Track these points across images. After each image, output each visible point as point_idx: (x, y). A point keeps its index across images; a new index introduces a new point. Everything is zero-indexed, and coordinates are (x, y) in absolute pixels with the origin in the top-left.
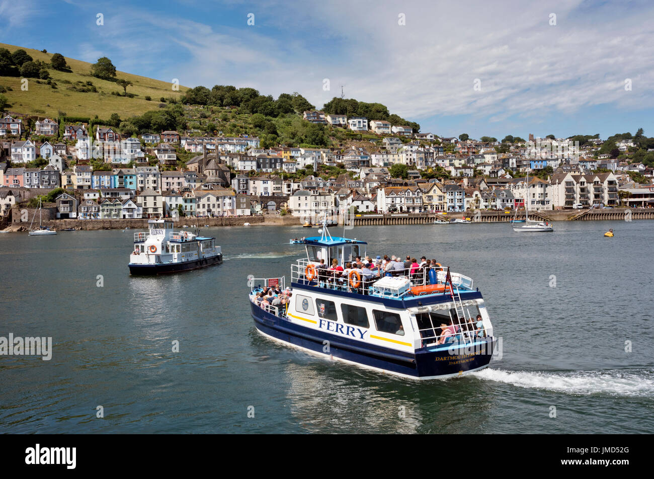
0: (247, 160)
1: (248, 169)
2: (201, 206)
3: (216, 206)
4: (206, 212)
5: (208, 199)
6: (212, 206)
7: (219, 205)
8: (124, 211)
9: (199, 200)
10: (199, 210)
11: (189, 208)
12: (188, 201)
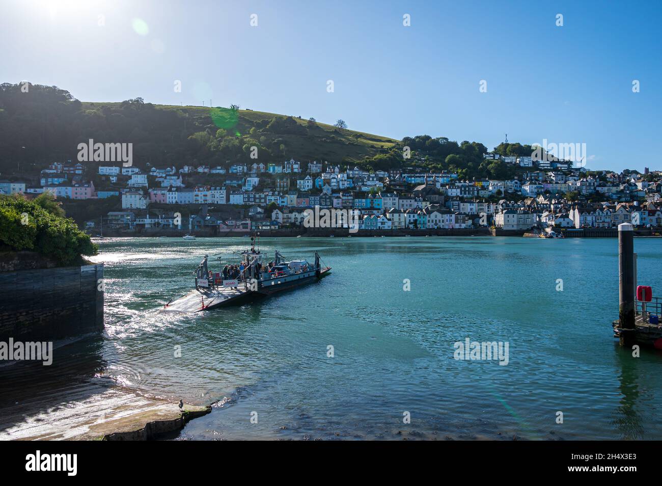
0: (453, 188)
1: (454, 194)
2: (431, 221)
3: (441, 221)
4: (434, 225)
5: (436, 216)
6: (438, 221)
7: (443, 220)
8: (379, 224)
9: (429, 217)
10: (429, 224)
11: (422, 222)
12: (422, 217)
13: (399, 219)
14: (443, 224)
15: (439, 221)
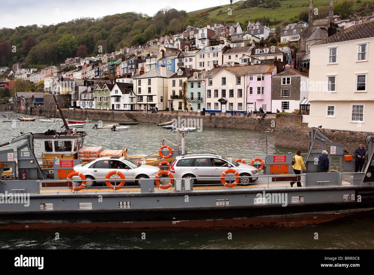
2: (213, 93)
3: (236, 93)
4: (219, 104)
6: (228, 93)
7: (240, 91)
8: (113, 101)
9: (211, 83)
10: (208, 100)
11: (196, 96)
12: (196, 85)
13: (150, 89)
14: (241, 100)
15: (232, 92)
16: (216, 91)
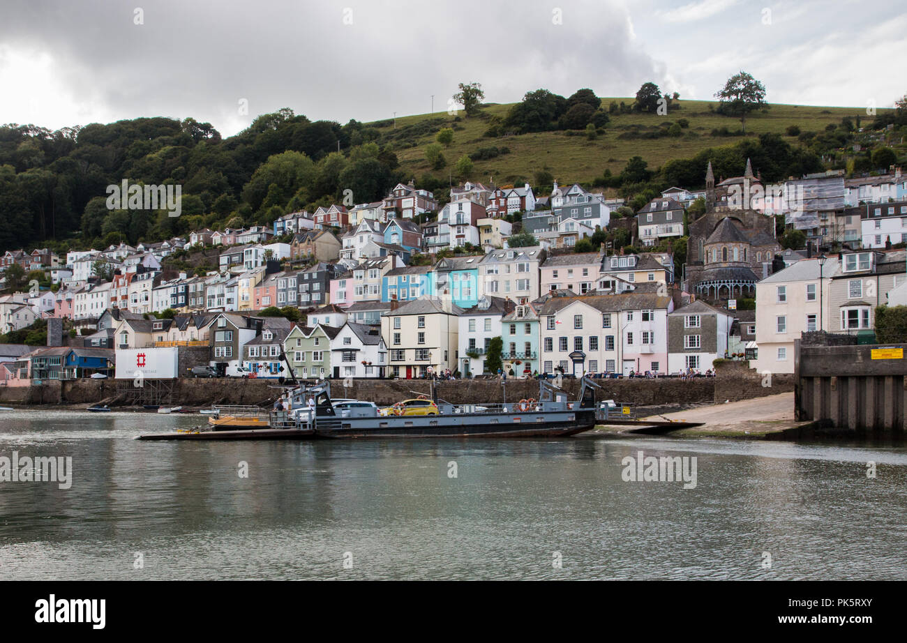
2: (556, 343)
3: (602, 343)
4: (570, 363)
5: (578, 323)
6: (586, 343)
7: (610, 340)
8: (336, 360)
9: (552, 326)
10: (547, 356)
11: (520, 349)
12: (520, 328)
13: (421, 335)
14: (612, 355)
15: (594, 341)
16: (564, 340)
